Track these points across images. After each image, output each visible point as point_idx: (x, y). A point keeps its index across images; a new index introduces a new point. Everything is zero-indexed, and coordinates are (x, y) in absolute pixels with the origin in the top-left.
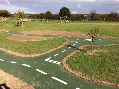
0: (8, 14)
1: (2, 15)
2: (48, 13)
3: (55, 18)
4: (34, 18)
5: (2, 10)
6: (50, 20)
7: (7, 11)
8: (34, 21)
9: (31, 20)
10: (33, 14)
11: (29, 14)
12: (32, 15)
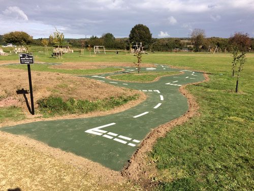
0: (29, 39)
1: (16, 42)
2: (108, 37)
3: (120, 46)
4: (79, 46)
5: (16, 32)
6: (110, 51)
7: (25, 34)
8: (80, 52)
9: (73, 51)
10: (76, 40)
11: (68, 40)
12: (74, 40)
